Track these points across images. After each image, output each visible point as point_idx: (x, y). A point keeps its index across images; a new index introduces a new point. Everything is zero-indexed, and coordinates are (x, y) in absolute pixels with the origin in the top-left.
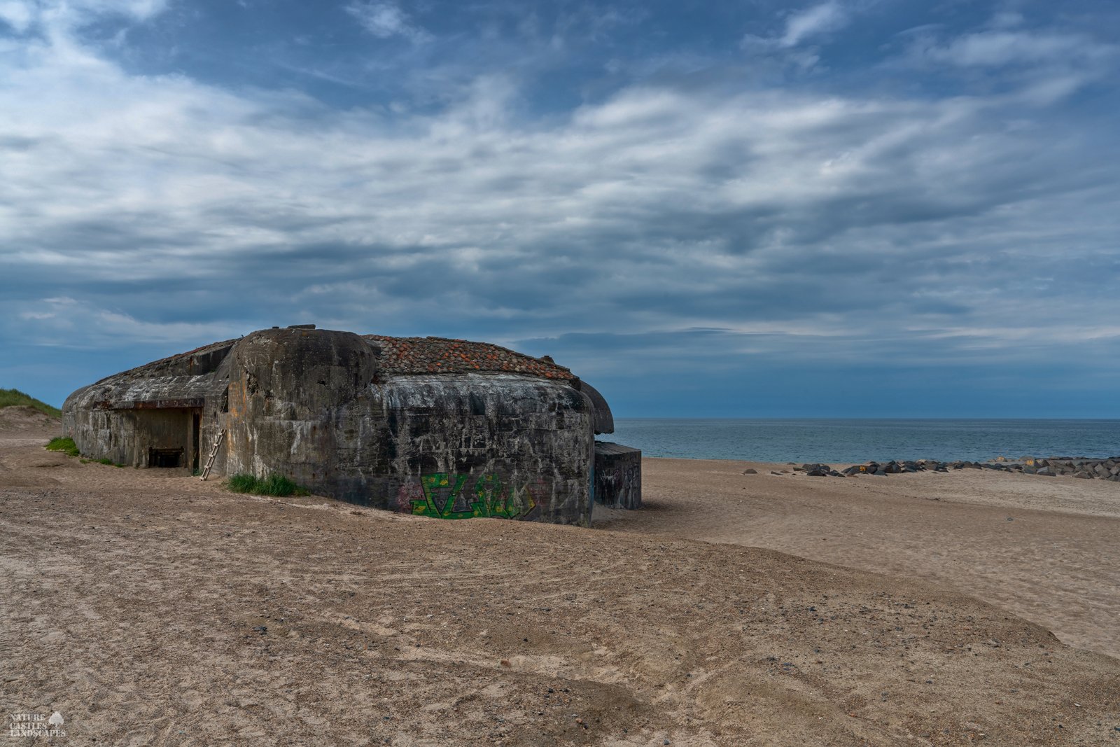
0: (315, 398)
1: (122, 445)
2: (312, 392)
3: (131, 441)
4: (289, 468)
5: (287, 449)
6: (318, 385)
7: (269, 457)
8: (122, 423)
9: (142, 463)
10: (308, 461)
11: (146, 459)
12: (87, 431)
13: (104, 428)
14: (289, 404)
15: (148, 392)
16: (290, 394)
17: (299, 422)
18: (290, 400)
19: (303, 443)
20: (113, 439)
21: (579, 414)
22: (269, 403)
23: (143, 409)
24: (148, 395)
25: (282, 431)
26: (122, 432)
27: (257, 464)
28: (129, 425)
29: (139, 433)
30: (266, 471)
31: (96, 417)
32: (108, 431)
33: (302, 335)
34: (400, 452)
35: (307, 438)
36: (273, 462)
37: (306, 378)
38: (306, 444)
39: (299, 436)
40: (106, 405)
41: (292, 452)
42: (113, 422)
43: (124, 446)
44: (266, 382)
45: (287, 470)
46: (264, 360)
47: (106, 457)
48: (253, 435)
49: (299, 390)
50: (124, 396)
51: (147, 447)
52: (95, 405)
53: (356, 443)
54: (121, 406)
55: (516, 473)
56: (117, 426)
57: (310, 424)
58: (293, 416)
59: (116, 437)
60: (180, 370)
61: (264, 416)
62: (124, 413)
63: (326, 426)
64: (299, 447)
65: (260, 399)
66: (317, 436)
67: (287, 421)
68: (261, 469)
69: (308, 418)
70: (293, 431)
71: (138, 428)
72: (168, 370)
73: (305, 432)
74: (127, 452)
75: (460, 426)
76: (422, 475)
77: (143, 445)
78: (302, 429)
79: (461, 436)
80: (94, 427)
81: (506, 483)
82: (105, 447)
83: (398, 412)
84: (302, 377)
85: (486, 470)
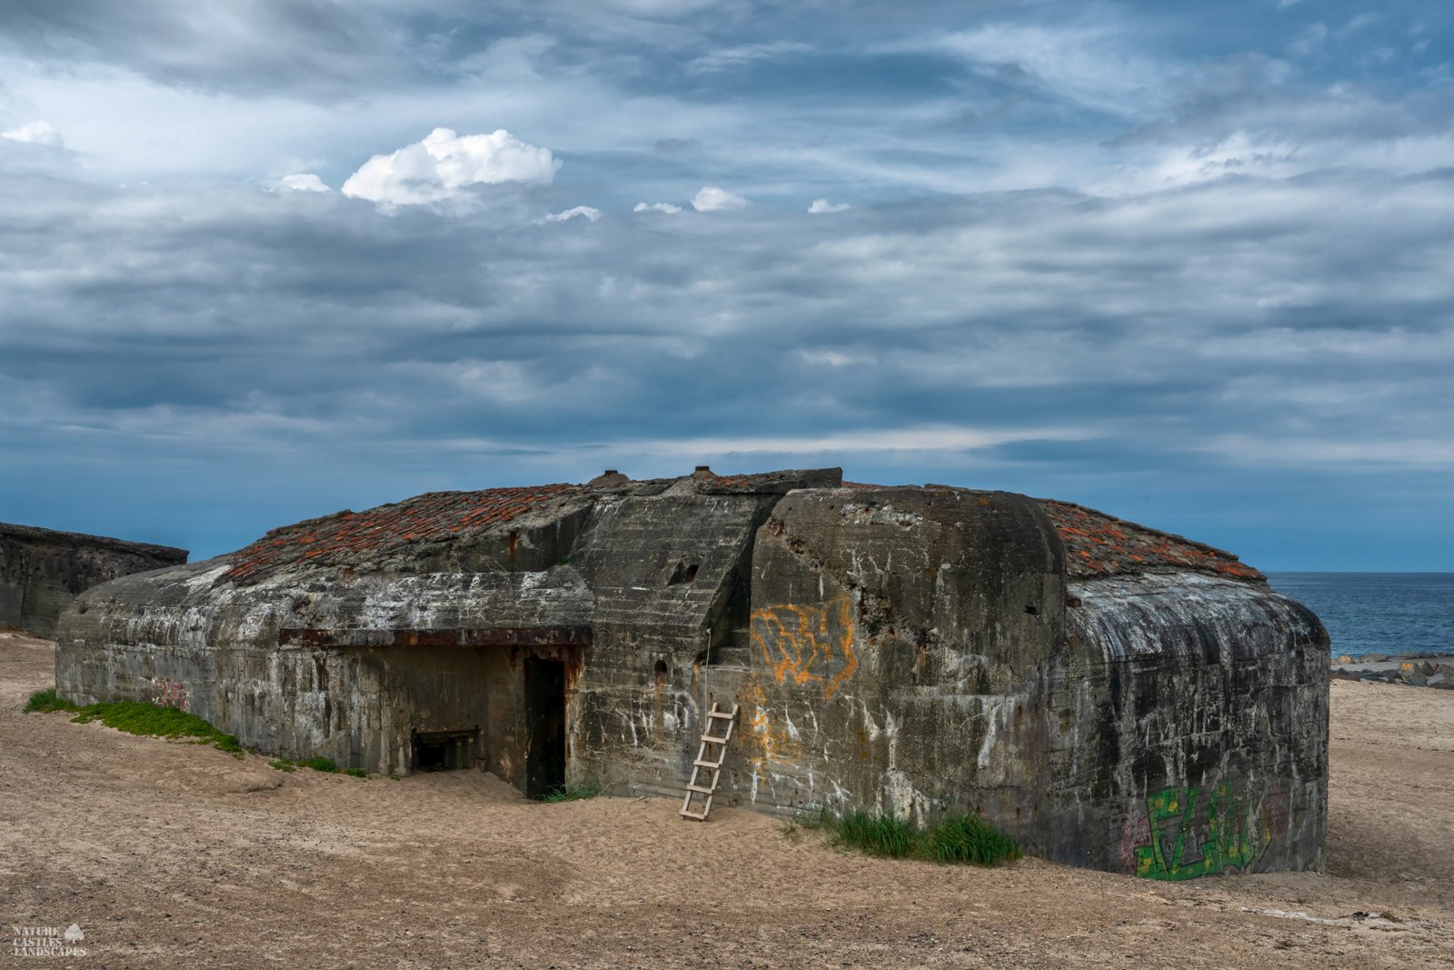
0: (1022, 645)
1: (355, 725)
2: (1016, 633)
3: (373, 717)
4: (973, 798)
5: (970, 757)
6: (1025, 616)
7: (928, 776)
8: (353, 677)
9: (398, 766)
10: (1009, 781)
11: (406, 755)
12: (263, 696)
13: (311, 689)
14: (974, 659)
15: (423, 609)
16: (975, 637)
17: (993, 699)
18: (977, 651)
19: (1001, 744)
20: (334, 713)
21: (1319, 653)
22: (928, 657)
23: (419, 647)
24: (430, 616)
25: (960, 718)
26: (355, 698)
27: (897, 792)
28: (368, 682)
29: (390, 699)
30: (922, 805)
31: (290, 664)
32: (322, 695)
33: (982, 506)
34: (1123, 750)
35: (1008, 732)
36: (938, 786)
37: (1006, 601)
38: (1006, 746)
39: (993, 728)
40: (314, 638)
41: (980, 763)
42: (332, 674)
43: (360, 729)
44: (920, 611)
45: (969, 804)
46: (913, 562)
47: (320, 753)
48: (882, 727)
49: (994, 628)
50: (361, 619)
51: (407, 728)
52: (285, 636)
53: (1072, 738)
54: (359, 640)
55: (1252, 778)
56: (342, 683)
57: (1012, 701)
58: (982, 685)
59: (341, 709)
60: (483, 558)
61: (915, 684)
62: (358, 656)
63: (1036, 706)
64: (993, 750)
65: (903, 648)
66: (1023, 727)
67: (970, 697)
68: (908, 801)
69: (1010, 689)
70: (982, 718)
71: (387, 689)
72: (449, 557)
73: (1005, 720)
74: (366, 741)
75: (1192, 688)
76: (1148, 793)
77: (398, 726)
78: (999, 714)
79: (1192, 710)
80: (284, 686)
81: (1240, 799)
82: (315, 732)
83: (1122, 666)
84: (1000, 599)
85: (1220, 775)
